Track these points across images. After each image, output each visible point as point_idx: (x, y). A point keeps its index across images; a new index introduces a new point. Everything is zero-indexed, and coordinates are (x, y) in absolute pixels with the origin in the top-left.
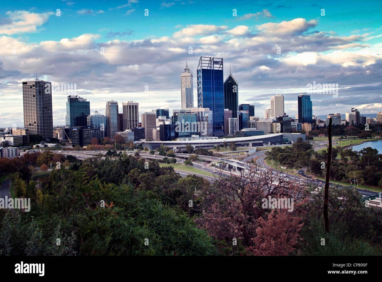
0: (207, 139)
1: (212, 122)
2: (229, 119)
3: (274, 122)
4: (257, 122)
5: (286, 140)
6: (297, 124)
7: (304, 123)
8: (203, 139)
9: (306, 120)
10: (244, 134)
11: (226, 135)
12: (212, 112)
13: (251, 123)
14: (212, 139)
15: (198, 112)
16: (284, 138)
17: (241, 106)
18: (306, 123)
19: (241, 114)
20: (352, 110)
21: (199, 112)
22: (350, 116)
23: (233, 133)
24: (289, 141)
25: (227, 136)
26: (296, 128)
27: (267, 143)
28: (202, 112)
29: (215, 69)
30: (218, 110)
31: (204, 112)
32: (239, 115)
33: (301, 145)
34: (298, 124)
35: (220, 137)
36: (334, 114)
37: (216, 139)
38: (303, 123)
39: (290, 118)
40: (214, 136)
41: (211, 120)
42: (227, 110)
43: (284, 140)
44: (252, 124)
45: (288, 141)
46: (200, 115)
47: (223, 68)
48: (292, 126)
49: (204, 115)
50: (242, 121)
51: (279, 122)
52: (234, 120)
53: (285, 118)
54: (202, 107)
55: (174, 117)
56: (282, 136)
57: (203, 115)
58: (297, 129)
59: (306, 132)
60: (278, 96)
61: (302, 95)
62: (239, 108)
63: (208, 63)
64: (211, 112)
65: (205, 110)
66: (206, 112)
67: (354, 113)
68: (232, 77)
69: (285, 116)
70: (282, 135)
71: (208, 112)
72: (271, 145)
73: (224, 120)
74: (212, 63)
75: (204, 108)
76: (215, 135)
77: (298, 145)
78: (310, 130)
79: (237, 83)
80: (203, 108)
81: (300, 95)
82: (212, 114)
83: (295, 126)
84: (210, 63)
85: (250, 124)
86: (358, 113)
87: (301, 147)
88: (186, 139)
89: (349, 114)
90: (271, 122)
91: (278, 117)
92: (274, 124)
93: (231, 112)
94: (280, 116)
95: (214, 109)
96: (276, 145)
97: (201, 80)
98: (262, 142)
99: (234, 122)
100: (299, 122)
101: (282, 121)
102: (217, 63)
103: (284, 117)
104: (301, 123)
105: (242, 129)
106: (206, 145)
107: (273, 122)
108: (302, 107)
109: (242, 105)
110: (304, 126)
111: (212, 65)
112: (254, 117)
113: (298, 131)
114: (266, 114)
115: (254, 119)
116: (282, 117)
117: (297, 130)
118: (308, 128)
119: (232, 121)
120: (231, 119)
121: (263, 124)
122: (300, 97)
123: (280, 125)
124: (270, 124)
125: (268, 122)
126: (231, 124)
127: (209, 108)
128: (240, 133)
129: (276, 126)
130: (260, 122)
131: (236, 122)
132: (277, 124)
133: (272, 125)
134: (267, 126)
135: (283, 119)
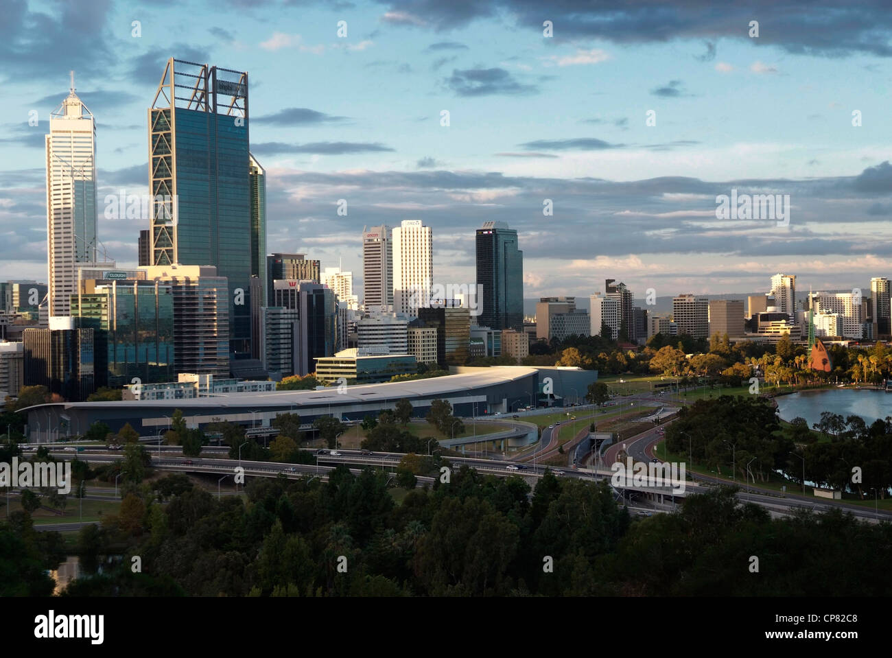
0: (240, 390)
2: (264, 309)
3: (413, 324)
6: (486, 333)
9: (506, 318)
10: (354, 371)
12: (226, 283)
14: (254, 389)
18: (507, 328)
20: (610, 285)
21: (178, 282)
22: (606, 306)
26: (484, 346)
28: (189, 282)
29: (221, 111)
31: (198, 280)
32: (310, 298)
36: (557, 300)
41: (227, 312)
47: (246, 109)
48: (471, 340)
49: (200, 292)
51: (432, 327)
52: (282, 316)
53: (451, 309)
54: (170, 260)
55: (85, 301)
56: (535, 377)
57: (197, 293)
58: (486, 350)
61: (492, 227)
63: (196, 87)
64: (222, 281)
65: (202, 272)
67: (617, 297)
70: (538, 373)
73: (249, 313)
74: (210, 90)
76: (235, 372)
78: (525, 356)
79: (260, 172)
81: (485, 228)
83: (480, 339)
84: (202, 86)
86: (627, 296)
88: (165, 391)
89: (602, 300)
90: (405, 325)
92: (418, 332)
97: (173, 153)
102: (225, 88)
104: (497, 330)
107: (409, 326)
108: (494, 270)
111: (211, 96)
117: (486, 354)
118: (519, 348)
119: (273, 319)
120: (269, 311)
121: (382, 330)
122: (486, 234)
123: (436, 334)
124: (403, 334)
125: (397, 325)
126: (270, 331)
127: (214, 267)
128: (341, 365)
129: (425, 339)
130: (374, 326)
131: (292, 324)
132: (428, 332)
133: (409, 335)
134: (394, 338)
135: (446, 315)
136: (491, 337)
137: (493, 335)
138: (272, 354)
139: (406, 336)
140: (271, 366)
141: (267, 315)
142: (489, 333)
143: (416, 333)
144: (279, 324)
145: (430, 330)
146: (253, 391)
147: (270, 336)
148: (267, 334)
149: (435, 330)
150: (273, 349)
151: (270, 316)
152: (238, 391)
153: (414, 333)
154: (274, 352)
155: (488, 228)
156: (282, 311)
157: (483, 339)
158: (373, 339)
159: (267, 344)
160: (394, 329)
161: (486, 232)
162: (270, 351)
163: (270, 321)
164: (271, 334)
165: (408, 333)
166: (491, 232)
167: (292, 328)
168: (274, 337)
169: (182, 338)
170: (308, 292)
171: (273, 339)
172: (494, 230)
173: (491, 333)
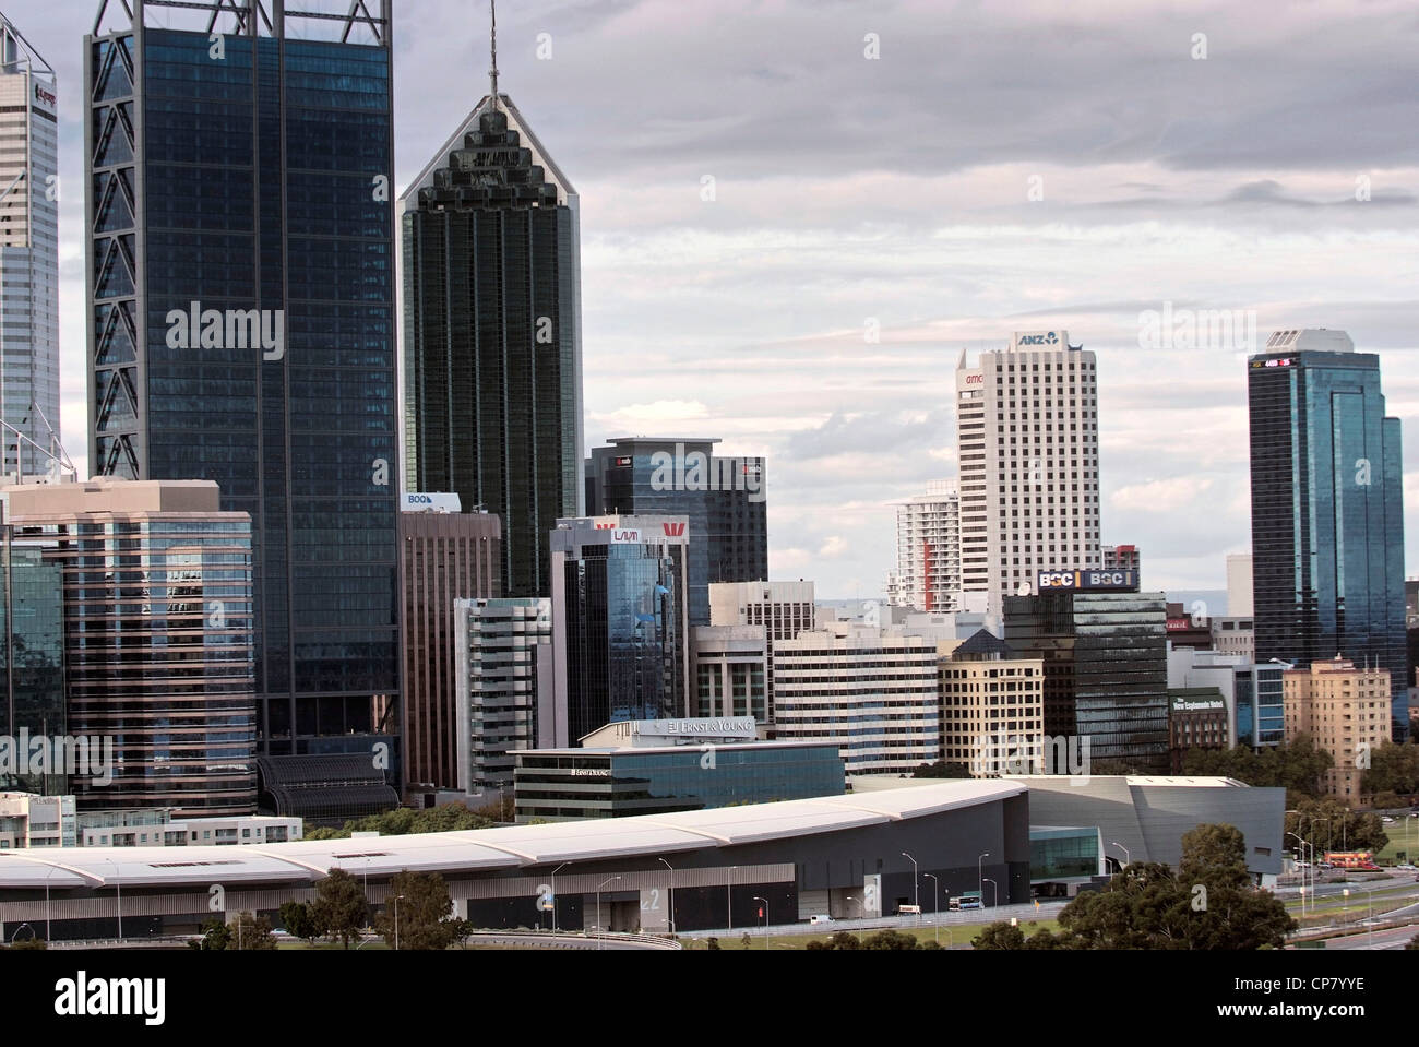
0: (179, 839)
1: (249, 647)
2: (462, 605)
3: (978, 646)
4: (778, 645)
5: (1073, 853)
6: (1230, 674)
7: (1316, 667)
8: (129, 840)
9: (1330, 627)
10: (607, 788)
11: (420, 798)
13: (724, 661)
14: (228, 837)
15: (90, 528)
16: (1038, 831)
17: (614, 461)
18: (1329, 657)
19: (597, 553)
21: (98, 528)
23: (495, 768)
24: (1102, 872)
25: (430, 802)
26: (1220, 716)
27: (844, 894)
28: (126, 527)
30: (321, 507)
31: (153, 523)
32: (571, 567)
33: (1160, 907)
34: (1243, 676)
35: (327, 817)
37: (277, 835)
38: (1304, 665)
39: (1155, 608)
40: (266, 805)
42: (448, 503)
43: (1050, 861)
44: (734, 667)
45: (1089, 866)
46: (109, 562)
47: (386, 22)
48: (1173, 695)
49: (157, 558)
50: (605, 632)
51: (1028, 652)
52: (520, 627)
53: (1095, 602)
54: (135, 464)
56: (1015, 808)
57: (145, 561)
58: (1231, 727)
59: (1327, 759)
60: (1040, 349)
61: (1291, 347)
62: (590, 482)
64: (234, 523)
65: (168, 499)
66: (174, 531)
68: (513, 125)
69: (1095, 580)
70: (1024, 795)
71: (205, 524)
72: (889, 909)
73: (394, 620)
75: (156, 484)
76: (280, 789)
77: (1128, 909)
78: (1378, 746)
79: (562, 197)
80: (151, 477)
81: (1273, 349)
82: (245, 546)
83: (1214, 694)
85: (704, 670)
87: (1154, 929)
90: (946, 650)
91: (1024, 591)
92: (977, 671)
93: (488, 524)
94: (1046, 581)
95: (276, 489)
96: (945, 907)
97: (137, 160)
98: (784, 873)
99: (520, 641)
100: (1261, 657)
101: (1070, 643)
103: (1088, 589)
104: (1276, 664)
105: (599, 720)
106: (119, 909)
107: (962, 653)
108: (1296, 478)
109: (626, 446)
110: (1309, 699)
112: (751, 591)
113: (1239, 753)
114: (919, 554)
115: (754, 614)
116: (1072, 590)
117: (1233, 742)
119: (490, 635)
120: (478, 611)
121: (842, 666)
122: (1273, 370)
123: (1040, 678)
124: (926, 677)
125: (900, 651)
126: (479, 670)
127: (213, 484)
128: (573, 772)
129: (999, 694)
130: (815, 653)
131: (533, 649)
132: (1011, 672)
133: (945, 682)
134: (892, 691)
135: (1077, 619)
136: (1249, 687)
137: (1256, 681)
138: (486, 740)
139: (934, 683)
140: (481, 775)
141: (472, 619)
142: (1239, 675)
143: (970, 675)
144: (510, 649)
145: (1020, 665)
146: (217, 844)
147: (479, 686)
148: (472, 680)
149: (1037, 665)
150: (488, 725)
151: (478, 626)
152: (168, 843)
153: (964, 674)
154: (492, 733)
155: (1282, 348)
156: (519, 612)
157: (1223, 692)
158: (816, 693)
159: (474, 710)
160: (892, 664)
161: (1273, 363)
162: (480, 731)
163: (478, 641)
164: (483, 679)
165: (939, 675)
166: (1286, 362)
167: (534, 662)
168: (492, 688)
169: (104, 690)
170: (569, 553)
171: (492, 695)
172: (1295, 357)
173: (1248, 674)
